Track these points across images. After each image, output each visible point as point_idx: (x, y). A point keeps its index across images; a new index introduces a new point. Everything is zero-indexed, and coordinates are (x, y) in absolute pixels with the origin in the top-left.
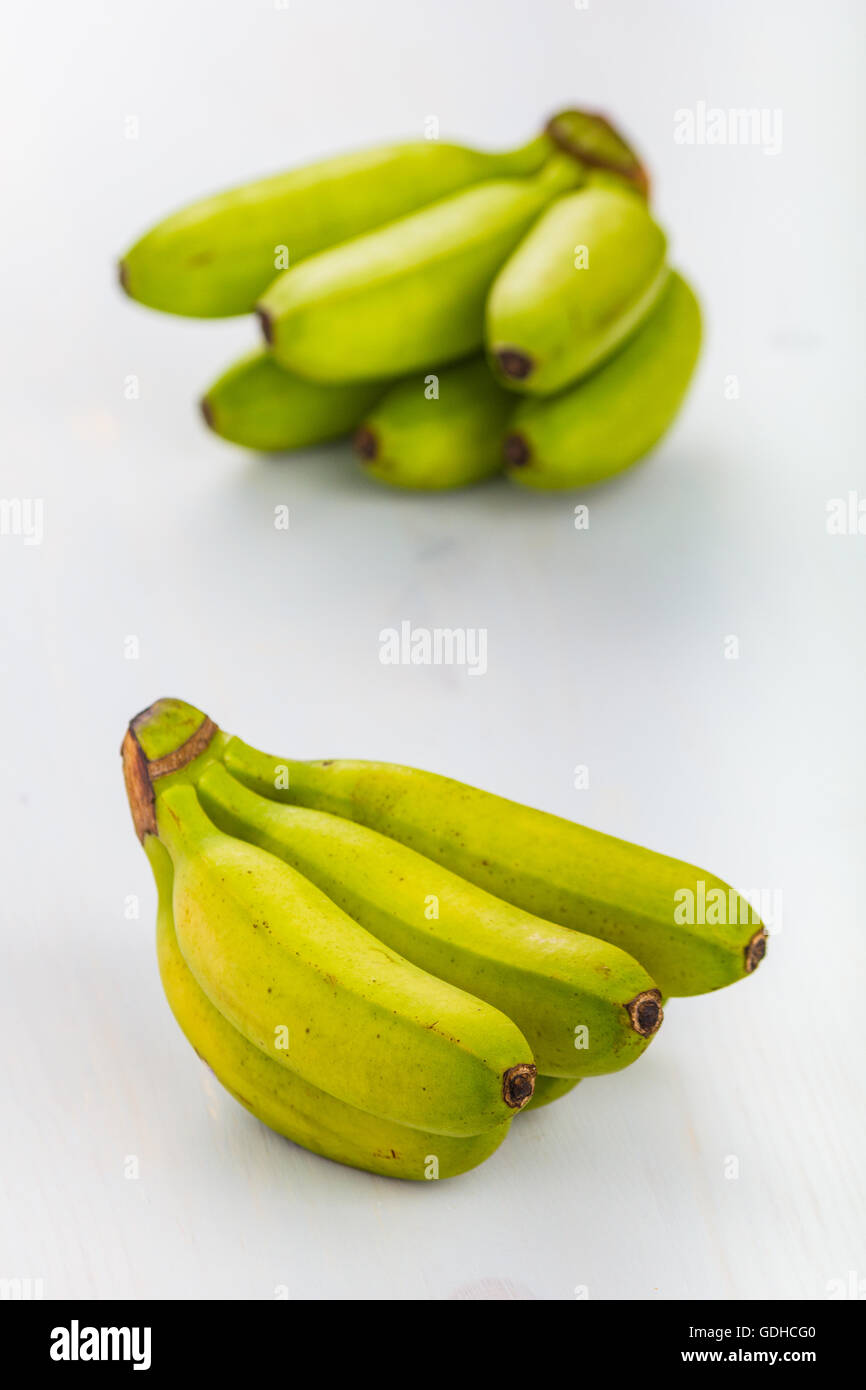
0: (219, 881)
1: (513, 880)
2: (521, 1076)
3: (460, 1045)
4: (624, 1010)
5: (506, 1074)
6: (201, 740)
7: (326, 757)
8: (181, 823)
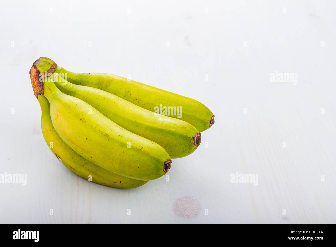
0: (68, 107)
1: (145, 104)
2: (168, 163)
3: (151, 155)
4: (193, 139)
5: (165, 163)
6: (53, 68)
7: (89, 72)
8: (52, 91)
